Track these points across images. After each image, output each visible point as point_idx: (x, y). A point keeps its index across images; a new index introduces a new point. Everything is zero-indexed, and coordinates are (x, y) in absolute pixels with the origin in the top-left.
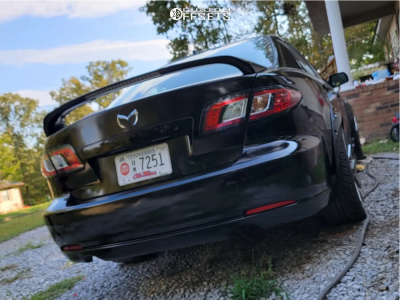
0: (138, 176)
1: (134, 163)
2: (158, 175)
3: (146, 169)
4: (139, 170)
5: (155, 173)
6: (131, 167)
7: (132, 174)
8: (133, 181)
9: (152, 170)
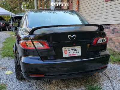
0: (70, 55)
1: (69, 50)
2: (77, 55)
3: (73, 53)
4: (71, 53)
5: (76, 55)
6: (68, 52)
7: (68, 54)
8: (68, 56)
9: (75, 54)
